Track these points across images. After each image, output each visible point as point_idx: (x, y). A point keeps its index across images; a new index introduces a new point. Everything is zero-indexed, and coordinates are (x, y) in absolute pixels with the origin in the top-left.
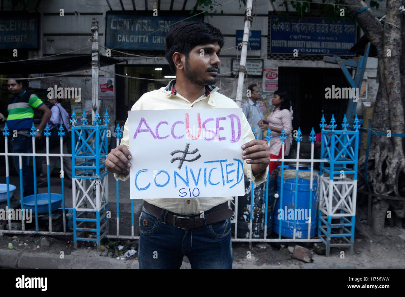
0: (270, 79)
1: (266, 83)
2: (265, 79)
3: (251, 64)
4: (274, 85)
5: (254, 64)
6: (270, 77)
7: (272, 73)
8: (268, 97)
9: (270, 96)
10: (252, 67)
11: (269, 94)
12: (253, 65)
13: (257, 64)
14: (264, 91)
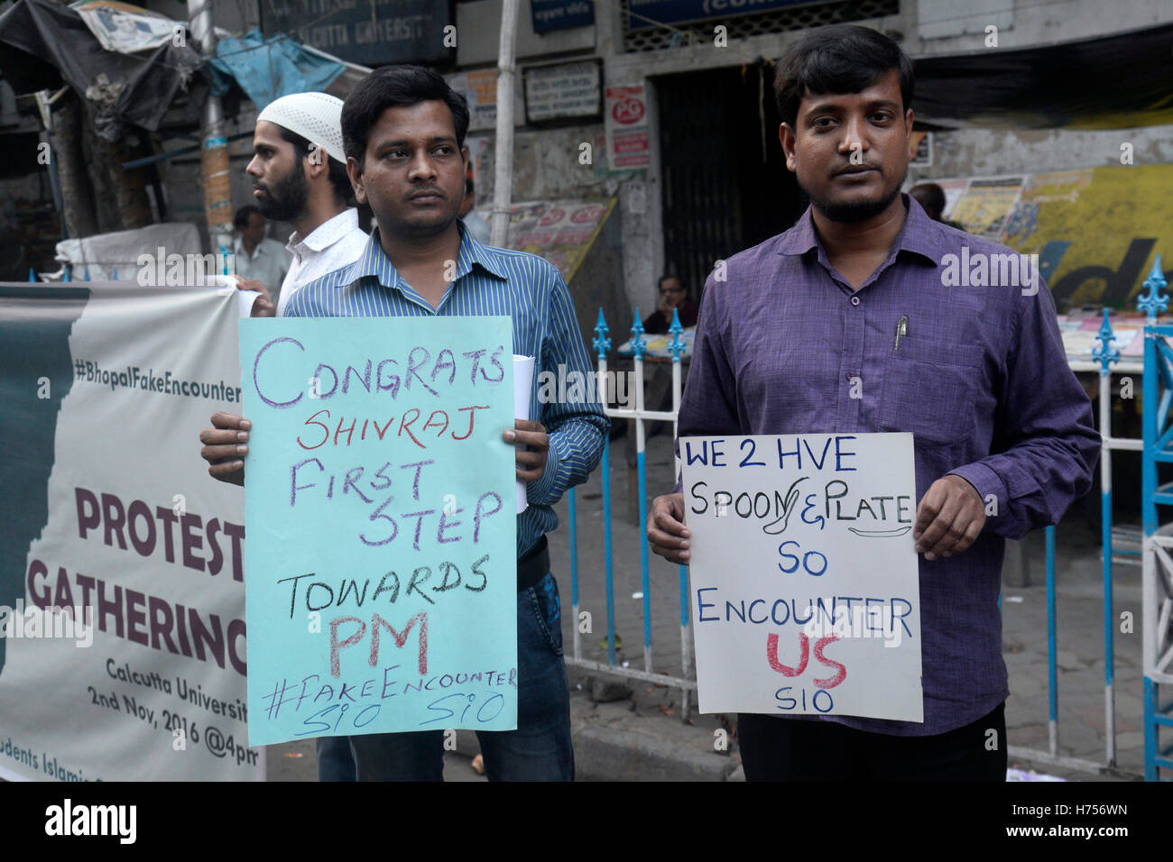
0: (624, 122)
1: (615, 138)
2: (611, 125)
3: (570, 78)
4: (636, 142)
5: (577, 77)
6: (625, 118)
7: (628, 102)
8: (624, 185)
9: (630, 184)
10: (573, 89)
11: (623, 177)
12: (576, 83)
13: (585, 76)
14: (612, 168)
